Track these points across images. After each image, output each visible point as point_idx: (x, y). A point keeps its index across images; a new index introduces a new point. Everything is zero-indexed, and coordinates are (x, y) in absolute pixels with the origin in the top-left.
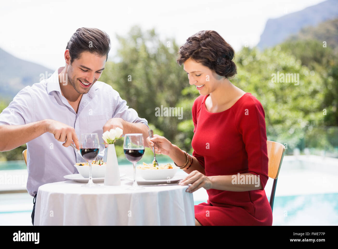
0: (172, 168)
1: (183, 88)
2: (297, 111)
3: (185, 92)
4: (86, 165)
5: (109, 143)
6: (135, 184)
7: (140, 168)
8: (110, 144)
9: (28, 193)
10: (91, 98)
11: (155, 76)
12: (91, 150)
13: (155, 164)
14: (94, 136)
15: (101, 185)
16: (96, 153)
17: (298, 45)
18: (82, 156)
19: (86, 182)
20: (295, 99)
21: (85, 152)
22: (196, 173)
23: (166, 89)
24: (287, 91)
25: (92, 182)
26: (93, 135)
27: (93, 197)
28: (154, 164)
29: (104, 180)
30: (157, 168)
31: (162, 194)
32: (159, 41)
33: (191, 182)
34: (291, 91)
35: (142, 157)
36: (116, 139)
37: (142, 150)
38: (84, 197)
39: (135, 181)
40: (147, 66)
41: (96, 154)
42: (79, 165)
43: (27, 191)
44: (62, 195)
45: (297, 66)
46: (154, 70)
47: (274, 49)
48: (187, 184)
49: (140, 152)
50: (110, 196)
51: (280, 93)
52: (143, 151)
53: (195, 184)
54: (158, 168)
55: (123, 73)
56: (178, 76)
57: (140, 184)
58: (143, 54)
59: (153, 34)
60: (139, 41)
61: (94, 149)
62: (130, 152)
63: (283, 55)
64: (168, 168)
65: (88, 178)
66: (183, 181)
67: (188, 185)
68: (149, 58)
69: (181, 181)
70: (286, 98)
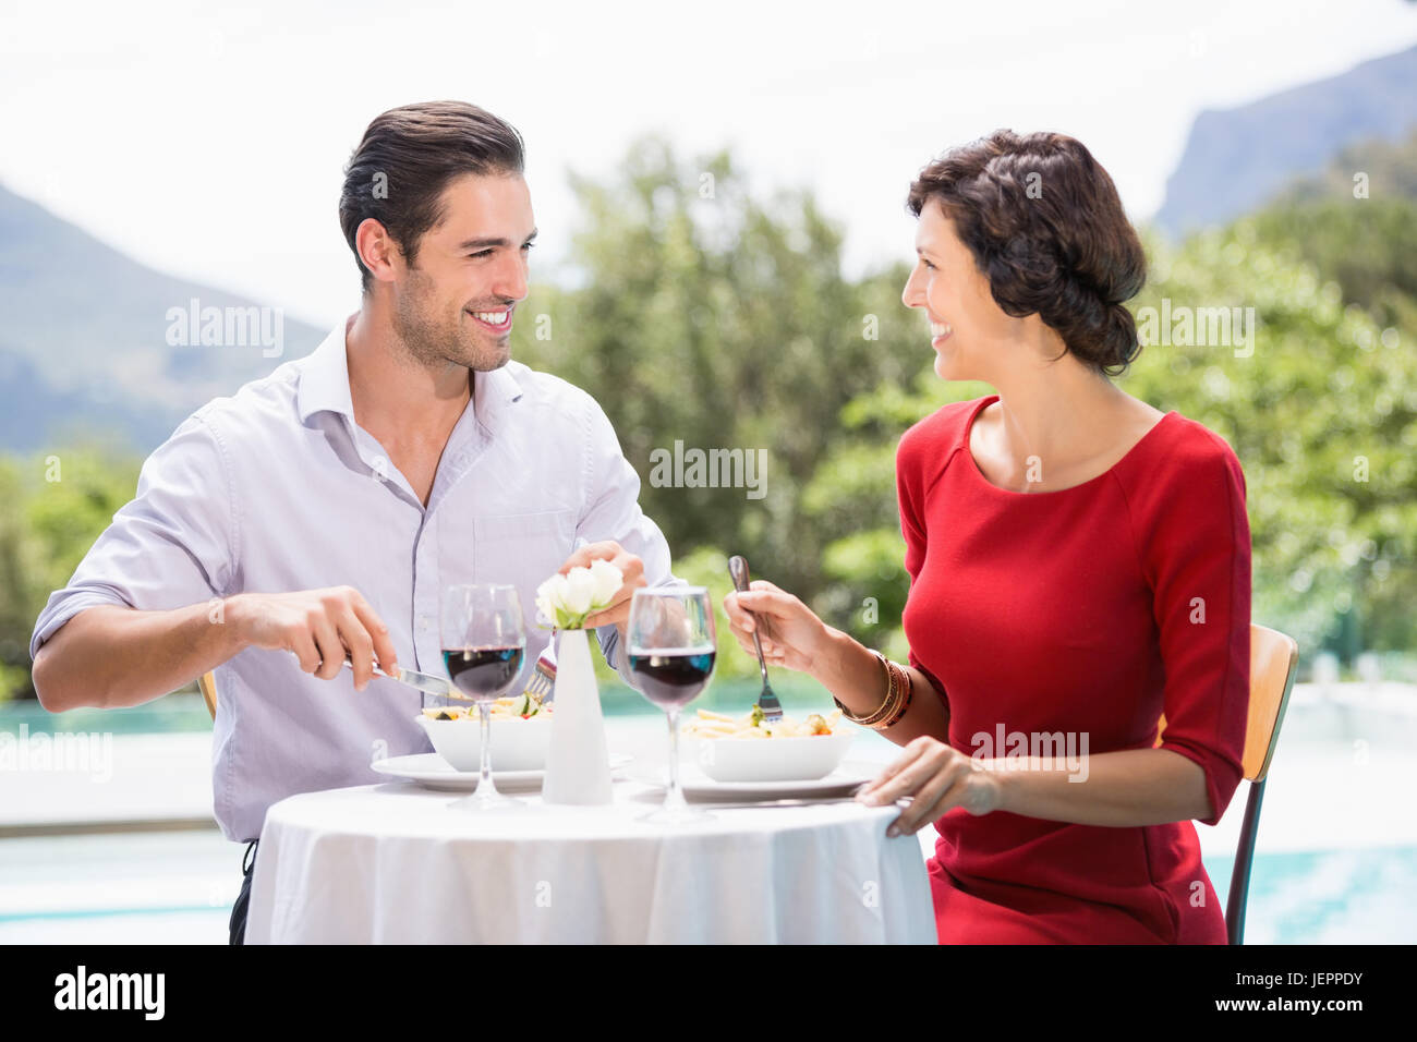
0: (829, 733)
1: (846, 399)
2: (1326, 497)
3: (856, 412)
4: (466, 716)
5: (565, 625)
6: (676, 797)
7: (695, 730)
8: (568, 628)
9: (222, 829)
10: (485, 435)
11: (728, 346)
12: (489, 657)
13: (758, 714)
14: (502, 595)
15: (532, 800)
16: (510, 668)
17: (1325, 220)
18: (453, 678)
19: (466, 789)
20: (1316, 446)
21: (464, 662)
22: (925, 747)
23: (774, 402)
24: (1283, 414)
25: (494, 789)
26: (497, 591)
27: (500, 854)
28: (755, 715)
29: (541, 780)
30: (765, 734)
31: (788, 841)
32: (748, 201)
33: (906, 788)
34: (1300, 414)
35: (703, 686)
36: (593, 607)
37: (705, 656)
38: (460, 851)
39: (673, 785)
40: (697, 302)
41: (508, 673)
42: (438, 719)
43: (215, 822)
44: (368, 843)
45: (1326, 306)
46: (727, 323)
47: (1230, 236)
48: (891, 800)
49: (696, 663)
50: (572, 849)
51: (1251, 419)
52: (707, 661)
53: (926, 797)
54: (769, 733)
55: (594, 334)
56: (826, 346)
57: (696, 797)
58: (679, 256)
59: (721, 168)
60: (665, 201)
61: (501, 651)
62: (655, 663)
63: (1265, 262)
64: (813, 730)
65: (477, 770)
66: (876, 788)
67: (893, 803)
68: (705, 270)
69: (866, 787)
70: (1278, 442)
